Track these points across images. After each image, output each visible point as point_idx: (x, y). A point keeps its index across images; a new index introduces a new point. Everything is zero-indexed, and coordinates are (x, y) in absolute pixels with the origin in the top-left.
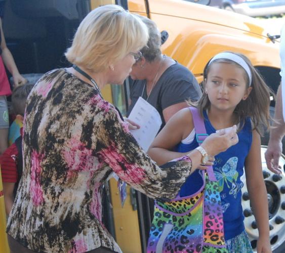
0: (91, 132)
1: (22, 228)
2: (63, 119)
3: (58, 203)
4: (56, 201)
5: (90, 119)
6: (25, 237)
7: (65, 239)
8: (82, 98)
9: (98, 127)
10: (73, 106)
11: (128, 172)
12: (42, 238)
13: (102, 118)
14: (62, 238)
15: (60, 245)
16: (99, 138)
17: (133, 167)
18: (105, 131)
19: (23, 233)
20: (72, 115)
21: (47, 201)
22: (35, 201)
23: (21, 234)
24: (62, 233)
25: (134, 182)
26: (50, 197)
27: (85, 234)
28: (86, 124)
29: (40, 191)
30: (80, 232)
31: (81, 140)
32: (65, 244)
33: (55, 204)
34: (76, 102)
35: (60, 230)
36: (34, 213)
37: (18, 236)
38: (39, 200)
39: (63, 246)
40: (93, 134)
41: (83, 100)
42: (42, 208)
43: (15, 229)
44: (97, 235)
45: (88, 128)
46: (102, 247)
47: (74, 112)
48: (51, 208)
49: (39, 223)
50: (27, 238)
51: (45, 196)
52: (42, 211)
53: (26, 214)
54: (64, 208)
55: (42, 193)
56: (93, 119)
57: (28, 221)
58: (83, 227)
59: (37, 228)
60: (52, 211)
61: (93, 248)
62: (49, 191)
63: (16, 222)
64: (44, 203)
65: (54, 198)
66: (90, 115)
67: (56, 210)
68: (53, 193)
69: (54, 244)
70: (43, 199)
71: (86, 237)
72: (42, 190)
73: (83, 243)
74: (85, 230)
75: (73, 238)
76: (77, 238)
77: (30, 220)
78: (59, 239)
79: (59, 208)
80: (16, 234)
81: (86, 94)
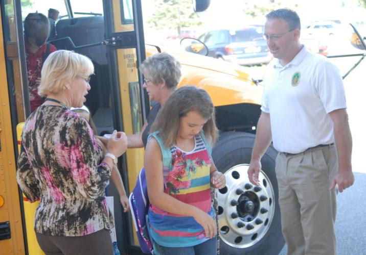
3: (76, 198)
4: (73, 197)
5: (64, 125)
6: (48, 228)
7: (80, 224)
9: (70, 128)
12: (63, 224)
14: (78, 223)
15: (76, 228)
16: (71, 136)
21: (67, 197)
22: (57, 201)
23: (45, 228)
24: (79, 219)
26: (69, 195)
27: (94, 219)
29: (59, 192)
30: (91, 218)
32: (80, 227)
33: (73, 199)
35: (78, 217)
36: (57, 210)
37: (43, 230)
38: (61, 198)
39: (78, 229)
42: (64, 203)
43: (39, 227)
44: (101, 220)
46: (104, 228)
48: (71, 201)
49: (61, 214)
50: (51, 228)
51: (64, 195)
52: (65, 205)
53: (49, 213)
54: (81, 201)
55: (61, 193)
56: (66, 125)
57: (51, 216)
58: (93, 215)
59: (59, 218)
60: (72, 204)
61: (99, 230)
62: (66, 191)
64: (65, 199)
65: (71, 194)
67: (74, 203)
68: (69, 191)
69: (72, 228)
70: (64, 197)
71: (94, 221)
72: (60, 191)
73: (92, 226)
74: (94, 216)
75: (86, 223)
76: (88, 223)
77: (54, 214)
78: (76, 224)
79: (77, 201)
80: (41, 229)
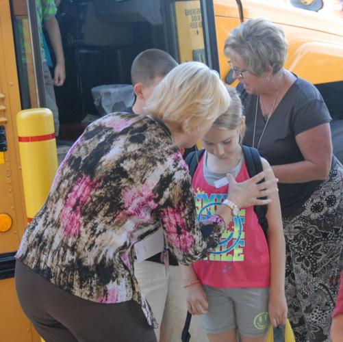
0: (167, 186)
1: (43, 258)
2: (141, 162)
3: (94, 242)
4: (93, 239)
5: (171, 172)
6: (48, 268)
7: (98, 284)
8: (166, 149)
9: (176, 184)
10: (156, 152)
11: (181, 237)
12: (72, 275)
13: (183, 177)
14: (94, 282)
15: (91, 289)
16: (171, 196)
17: (188, 234)
18: (181, 191)
19: (45, 264)
20: (153, 161)
21: (83, 234)
22: (68, 231)
23: (42, 265)
24: (96, 276)
25: (181, 249)
26: (89, 233)
27: (118, 283)
28: (165, 175)
29: (78, 222)
30: (114, 280)
31: (153, 191)
32: (97, 289)
33: (90, 242)
34: (159, 151)
35: (93, 273)
36: (64, 245)
38: (73, 231)
39: (94, 291)
40: (168, 189)
41: (167, 152)
42: (75, 240)
43: (33, 258)
44: (129, 286)
45: (166, 181)
46: (132, 300)
47: (157, 159)
48: (86, 244)
49: (69, 257)
50: (53, 271)
51: (82, 229)
52: (74, 245)
53: (51, 243)
54: (99, 250)
55: (80, 225)
56: (173, 174)
57: (55, 251)
58: (117, 276)
59: (66, 262)
60: (86, 249)
61: (124, 301)
62: (89, 225)
63: (34, 250)
64: (79, 236)
65: (93, 234)
66: (172, 169)
67: (90, 248)
68: (93, 229)
69: (85, 286)
70: (80, 232)
71: (119, 287)
72: (81, 221)
73: (116, 293)
74: (119, 279)
75: (107, 286)
76: (111, 286)
77: (58, 250)
78: (91, 282)
79: (94, 248)
80: (34, 263)
81: (170, 146)
